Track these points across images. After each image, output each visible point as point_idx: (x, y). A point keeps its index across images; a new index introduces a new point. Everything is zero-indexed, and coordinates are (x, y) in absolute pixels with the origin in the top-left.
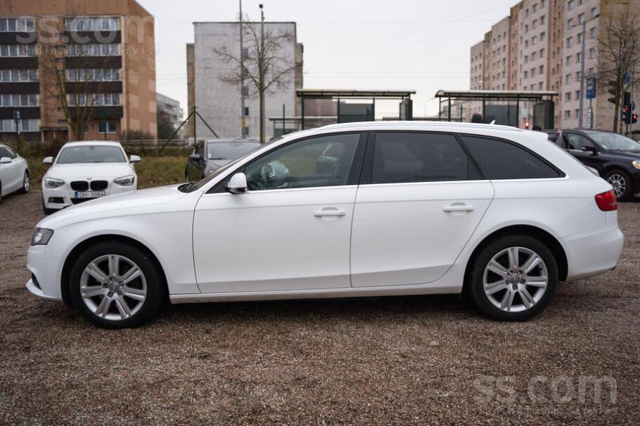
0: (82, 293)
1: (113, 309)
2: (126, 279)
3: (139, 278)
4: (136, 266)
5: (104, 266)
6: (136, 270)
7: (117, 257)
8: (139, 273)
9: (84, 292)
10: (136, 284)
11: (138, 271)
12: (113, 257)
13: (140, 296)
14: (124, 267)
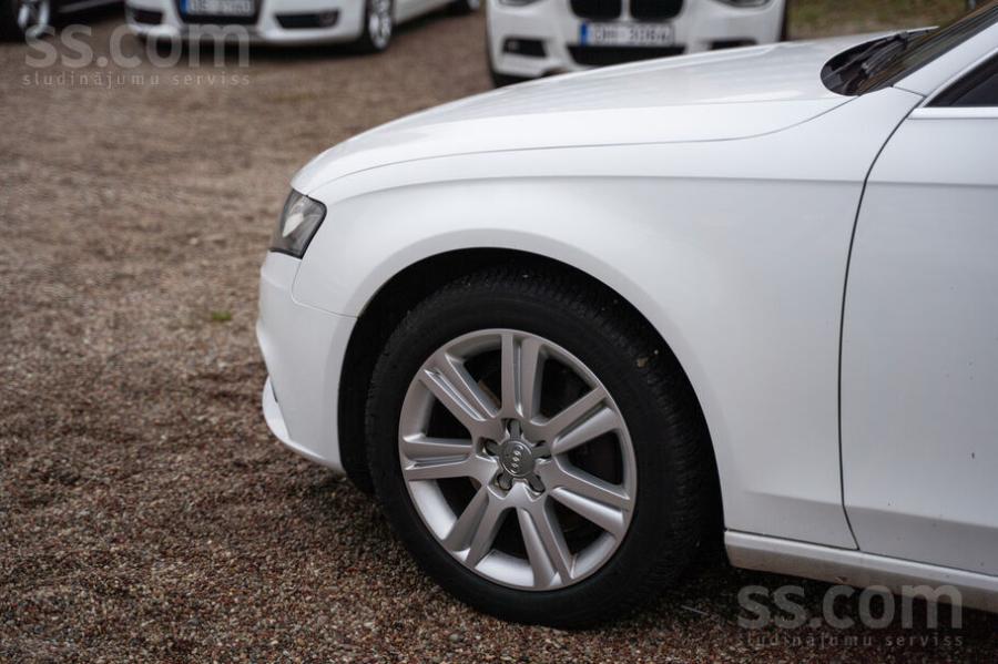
0: (403, 459)
1: (508, 539)
2: (563, 433)
3: (611, 438)
4: (600, 390)
5: (484, 368)
6: (603, 404)
7: (535, 344)
8: (608, 418)
9: (411, 457)
10: (596, 459)
11: (606, 412)
12: (518, 342)
13: (611, 509)
14: (557, 389)
